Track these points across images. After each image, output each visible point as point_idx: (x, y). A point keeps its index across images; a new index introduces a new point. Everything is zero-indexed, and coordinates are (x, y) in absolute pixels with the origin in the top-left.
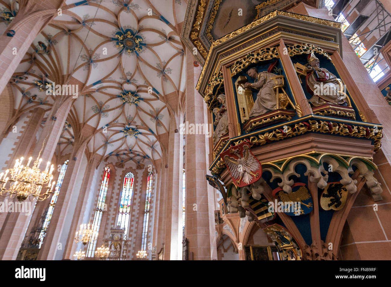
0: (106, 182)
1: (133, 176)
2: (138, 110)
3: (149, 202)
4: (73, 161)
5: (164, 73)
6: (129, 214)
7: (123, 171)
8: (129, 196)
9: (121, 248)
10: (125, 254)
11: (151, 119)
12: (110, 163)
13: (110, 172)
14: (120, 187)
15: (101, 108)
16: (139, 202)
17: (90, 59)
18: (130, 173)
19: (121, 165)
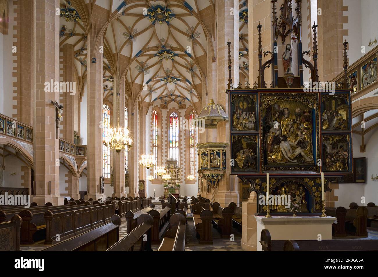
0: (156, 123)
1: (177, 115)
2: (174, 63)
3: (193, 138)
4: (132, 116)
5: (194, 37)
6: (178, 148)
7: (168, 112)
8: (176, 133)
9: (175, 173)
10: (179, 177)
11: (187, 71)
12: (155, 106)
13: (156, 113)
14: (168, 126)
15: (143, 66)
16: (185, 139)
17: (130, 36)
18: (174, 113)
19: (165, 107)
